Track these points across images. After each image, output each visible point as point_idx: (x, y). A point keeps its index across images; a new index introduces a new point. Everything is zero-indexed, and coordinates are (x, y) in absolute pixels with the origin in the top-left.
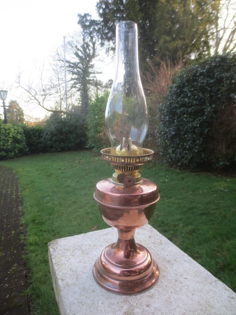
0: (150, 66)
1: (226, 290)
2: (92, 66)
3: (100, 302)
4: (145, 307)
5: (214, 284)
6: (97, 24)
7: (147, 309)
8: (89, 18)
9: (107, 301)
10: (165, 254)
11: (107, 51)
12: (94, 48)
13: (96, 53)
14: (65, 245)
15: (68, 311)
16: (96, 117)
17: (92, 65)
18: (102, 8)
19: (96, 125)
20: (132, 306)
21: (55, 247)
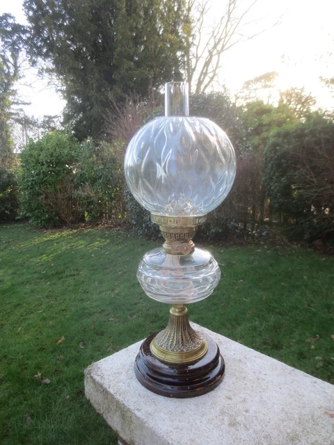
0: (111, 102)
1: (306, 376)
2: (14, 93)
3: (198, 422)
4: (244, 413)
5: (292, 373)
6: (25, 32)
7: (248, 414)
8: (11, 21)
9: (204, 419)
10: (232, 354)
11: (39, 73)
12: (15, 65)
13: (20, 73)
14: (111, 368)
15: (170, 442)
16: (33, 172)
17: (13, 91)
18: (33, 9)
19: (32, 184)
20: (231, 416)
21: (99, 373)
